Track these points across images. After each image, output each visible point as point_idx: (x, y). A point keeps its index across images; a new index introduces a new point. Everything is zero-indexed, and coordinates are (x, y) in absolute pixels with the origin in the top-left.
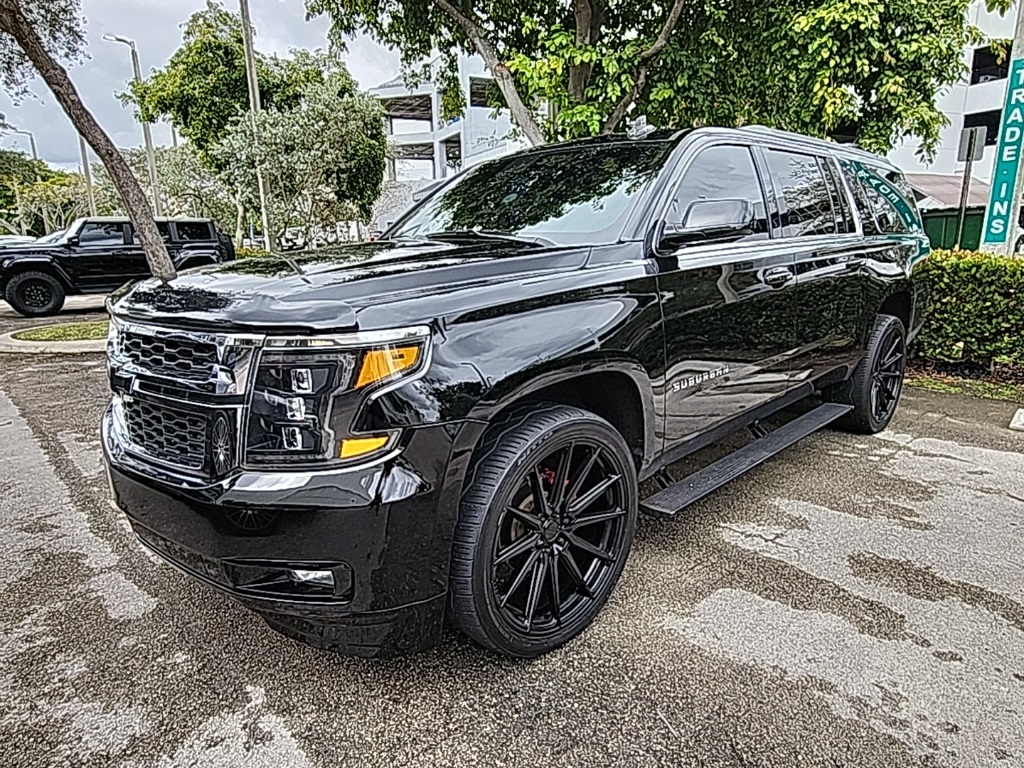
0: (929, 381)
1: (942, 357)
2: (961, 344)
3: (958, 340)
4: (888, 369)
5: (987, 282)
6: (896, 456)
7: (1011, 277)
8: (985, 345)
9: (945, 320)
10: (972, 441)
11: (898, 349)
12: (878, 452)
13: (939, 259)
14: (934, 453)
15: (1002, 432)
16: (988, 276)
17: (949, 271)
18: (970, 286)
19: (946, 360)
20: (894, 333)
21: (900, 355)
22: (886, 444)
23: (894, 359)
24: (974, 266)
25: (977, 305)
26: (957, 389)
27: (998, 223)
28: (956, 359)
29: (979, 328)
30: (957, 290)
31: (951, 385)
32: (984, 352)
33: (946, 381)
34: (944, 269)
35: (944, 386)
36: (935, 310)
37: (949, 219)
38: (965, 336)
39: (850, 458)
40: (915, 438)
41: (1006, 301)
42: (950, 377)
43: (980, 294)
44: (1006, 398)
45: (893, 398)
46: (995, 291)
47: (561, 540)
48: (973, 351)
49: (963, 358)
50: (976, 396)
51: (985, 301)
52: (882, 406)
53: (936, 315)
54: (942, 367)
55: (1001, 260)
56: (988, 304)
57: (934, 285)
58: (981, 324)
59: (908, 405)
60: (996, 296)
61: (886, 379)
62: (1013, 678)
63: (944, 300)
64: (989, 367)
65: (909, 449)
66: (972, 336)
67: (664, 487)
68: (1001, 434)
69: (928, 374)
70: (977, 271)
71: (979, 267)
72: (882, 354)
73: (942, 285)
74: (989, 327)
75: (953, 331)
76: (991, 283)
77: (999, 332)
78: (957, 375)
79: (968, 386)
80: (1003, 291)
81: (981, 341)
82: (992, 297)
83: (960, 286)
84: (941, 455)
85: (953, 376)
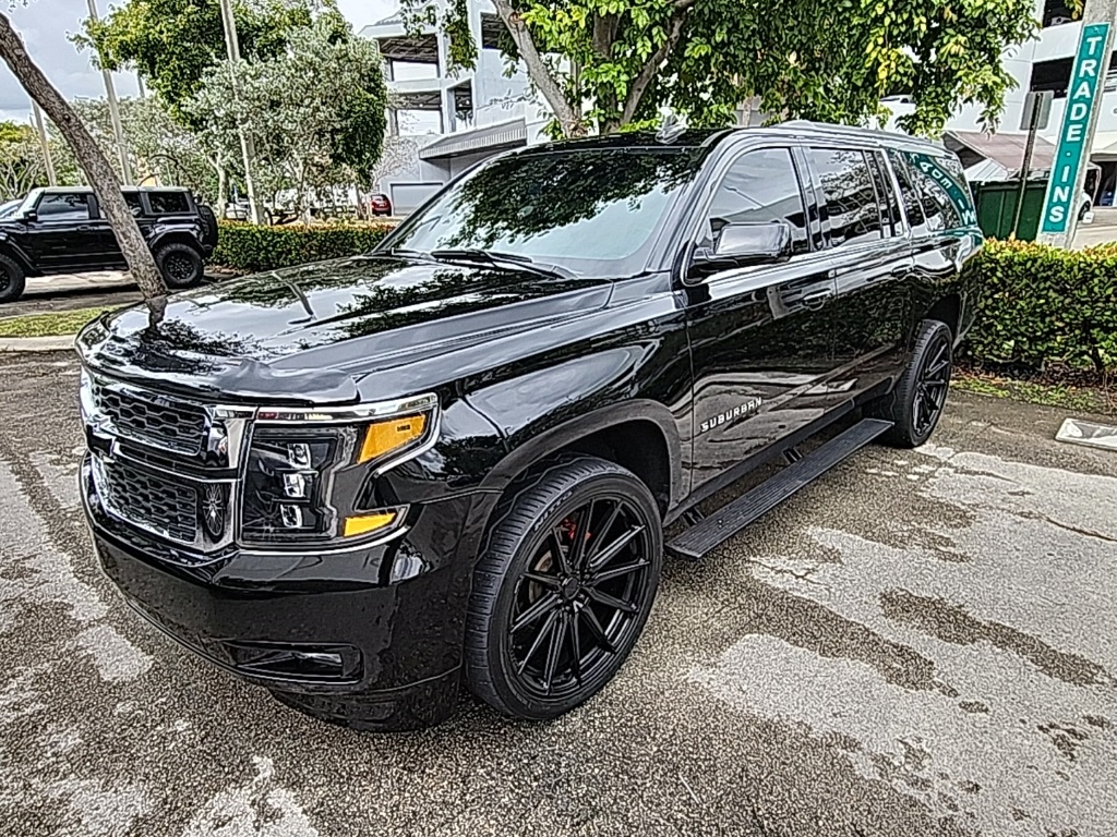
0: (981, 384)
1: (991, 357)
2: (1012, 343)
3: (1009, 340)
4: (933, 378)
5: (1042, 277)
6: (936, 474)
7: (1068, 273)
8: (1036, 345)
9: (995, 317)
10: (1016, 456)
11: (944, 356)
12: (917, 470)
13: (993, 251)
14: (976, 470)
15: (1047, 444)
16: (1044, 271)
17: (1003, 264)
18: (1025, 281)
19: (995, 359)
20: (941, 339)
21: (946, 363)
22: (926, 459)
23: (939, 367)
24: (1029, 259)
25: (1031, 302)
26: (1004, 392)
27: (1058, 211)
28: (1005, 358)
29: (1032, 327)
30: (1010, 285)
31: (999, 387)
32: (1036, 353)
33: (994, 382)
34: (997, 262)
35: (991, 388)
36: (986, 307)
37: (1008, 193)
38: (1016, 335)
39: (888, 477)
40: (957, 452)
41: (1061, 298)
42: (998, 378)
43: (1034, 290)
44: (1055, 403)
45: (936, 408)
46: (1050, 287)
47: (582, 596)
48: (1024, 351)
49: (1012, 358)
50: (1024, 400)
51: (1039, 298)
52: (925, 417)
53: (987, 312)
54: (990, 367)
55: (1058, 253)
56: (1042, 301)
57: (986, 279)
58: (1034, 322)
59: (953, 411)
60: (1051, 293)
61: (930, 388)
62: (1037, 730)
63: (996, 296)
64: (1040, 367)
65: (950, 466)
66: (1023, 335)
68: (1047, 447)
69: (976, 375)
70: (1032, 265)
71: (1035, 261)
72: (926, 362)
73: (995, 280)
74: (1041, 326)
75: (1004, 329)
76: (1047, 279)
77: (1053, 332)
78: (1006, 376)
79: (1016, 388)
80: (1058, 288)
81: (1033, 340)
82: (1046, 294)
83: (1013, 281)
84: (983, 473)
85: (1001, 377)
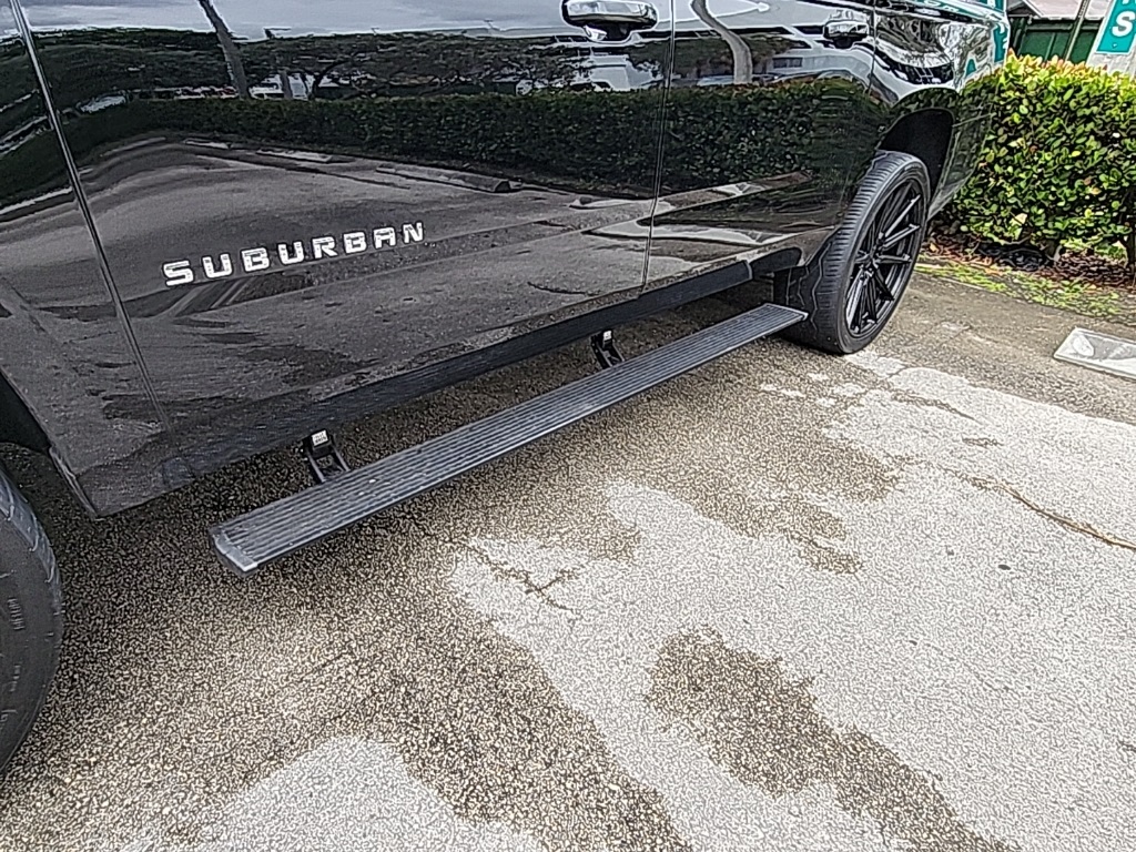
0: (973, 272)
1: (990, 235)
2: (1022, 218)
3: (1017, 211)
4: (892, 251)
5: (1084, 116)
6: (863, 401)
7: (1123, 109)
8: (1055, 221)
9: (1006, 177)
10: (992, 378)
11: (913, 217)
12: (837, 390)
13: (1020, 72)
14: (926, 397)
15: (1040, 363)
16: (1088, 106)
17: (1031, 93)
18: (1056, 121)
19: (996, 239)
20: (906, 188)
21: (916, 227)
22: (857, 374)
23: (904, 233)
24: (1069, 87)
25: (1059, 155)
26: (999, 286)
27: (1126, 19)
28: (1009, 239)
29: (1053, 194)
30: (1035, 128)
31: (994, 278)
32: (1051, 232)
33: (988, 271)
34: (1022, 90)
35: (983, 279)
36: (997, 160)
37: (1059, 34)
38: (1031, 203)
39: (789, 399)
40: (907, 367)
41: (1104, 150)
42: (995, 266)
43: (1068, 136)
44: (1064, 305)
45: (891, 298)
46: (1092, 132)
48: (1038, 228)
49: (1020, 238)
50: (1023, 298)
51: (1072, 149)
52: (867, 310)
53: (997, 167)
54: (988, 250)
55: (1115, 79)
56: (1076, 154)
57: (1004, 117)
58: (1057, 186)
59: (920, 306)
60: (1092, 143)
61: (885, 268)
63: (1013, 144)
64: (1052, 256)
65: (888, 389)
66: (1041, 206)
67: (318, 481)
68: (1039, 367)
69: (967, 259)
70: (1073, 97)
71: (1079, 89)
72: (879, 218)
73: (1016, 118)
74: (1067, 191)
75: (1015, 195)
76: (1088, 119)
77: (1081, 203)
78: (1007, 264)
79: (1016, 281)
80: (1102, 133)
81: (1052, 213)
82: (1084, 144)
83: (1042, 121)
84: (935, 403)
85: (999, 265)
